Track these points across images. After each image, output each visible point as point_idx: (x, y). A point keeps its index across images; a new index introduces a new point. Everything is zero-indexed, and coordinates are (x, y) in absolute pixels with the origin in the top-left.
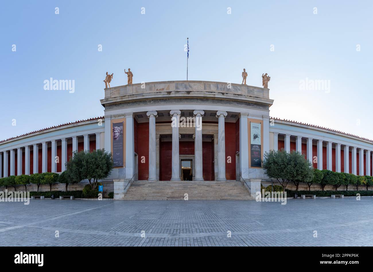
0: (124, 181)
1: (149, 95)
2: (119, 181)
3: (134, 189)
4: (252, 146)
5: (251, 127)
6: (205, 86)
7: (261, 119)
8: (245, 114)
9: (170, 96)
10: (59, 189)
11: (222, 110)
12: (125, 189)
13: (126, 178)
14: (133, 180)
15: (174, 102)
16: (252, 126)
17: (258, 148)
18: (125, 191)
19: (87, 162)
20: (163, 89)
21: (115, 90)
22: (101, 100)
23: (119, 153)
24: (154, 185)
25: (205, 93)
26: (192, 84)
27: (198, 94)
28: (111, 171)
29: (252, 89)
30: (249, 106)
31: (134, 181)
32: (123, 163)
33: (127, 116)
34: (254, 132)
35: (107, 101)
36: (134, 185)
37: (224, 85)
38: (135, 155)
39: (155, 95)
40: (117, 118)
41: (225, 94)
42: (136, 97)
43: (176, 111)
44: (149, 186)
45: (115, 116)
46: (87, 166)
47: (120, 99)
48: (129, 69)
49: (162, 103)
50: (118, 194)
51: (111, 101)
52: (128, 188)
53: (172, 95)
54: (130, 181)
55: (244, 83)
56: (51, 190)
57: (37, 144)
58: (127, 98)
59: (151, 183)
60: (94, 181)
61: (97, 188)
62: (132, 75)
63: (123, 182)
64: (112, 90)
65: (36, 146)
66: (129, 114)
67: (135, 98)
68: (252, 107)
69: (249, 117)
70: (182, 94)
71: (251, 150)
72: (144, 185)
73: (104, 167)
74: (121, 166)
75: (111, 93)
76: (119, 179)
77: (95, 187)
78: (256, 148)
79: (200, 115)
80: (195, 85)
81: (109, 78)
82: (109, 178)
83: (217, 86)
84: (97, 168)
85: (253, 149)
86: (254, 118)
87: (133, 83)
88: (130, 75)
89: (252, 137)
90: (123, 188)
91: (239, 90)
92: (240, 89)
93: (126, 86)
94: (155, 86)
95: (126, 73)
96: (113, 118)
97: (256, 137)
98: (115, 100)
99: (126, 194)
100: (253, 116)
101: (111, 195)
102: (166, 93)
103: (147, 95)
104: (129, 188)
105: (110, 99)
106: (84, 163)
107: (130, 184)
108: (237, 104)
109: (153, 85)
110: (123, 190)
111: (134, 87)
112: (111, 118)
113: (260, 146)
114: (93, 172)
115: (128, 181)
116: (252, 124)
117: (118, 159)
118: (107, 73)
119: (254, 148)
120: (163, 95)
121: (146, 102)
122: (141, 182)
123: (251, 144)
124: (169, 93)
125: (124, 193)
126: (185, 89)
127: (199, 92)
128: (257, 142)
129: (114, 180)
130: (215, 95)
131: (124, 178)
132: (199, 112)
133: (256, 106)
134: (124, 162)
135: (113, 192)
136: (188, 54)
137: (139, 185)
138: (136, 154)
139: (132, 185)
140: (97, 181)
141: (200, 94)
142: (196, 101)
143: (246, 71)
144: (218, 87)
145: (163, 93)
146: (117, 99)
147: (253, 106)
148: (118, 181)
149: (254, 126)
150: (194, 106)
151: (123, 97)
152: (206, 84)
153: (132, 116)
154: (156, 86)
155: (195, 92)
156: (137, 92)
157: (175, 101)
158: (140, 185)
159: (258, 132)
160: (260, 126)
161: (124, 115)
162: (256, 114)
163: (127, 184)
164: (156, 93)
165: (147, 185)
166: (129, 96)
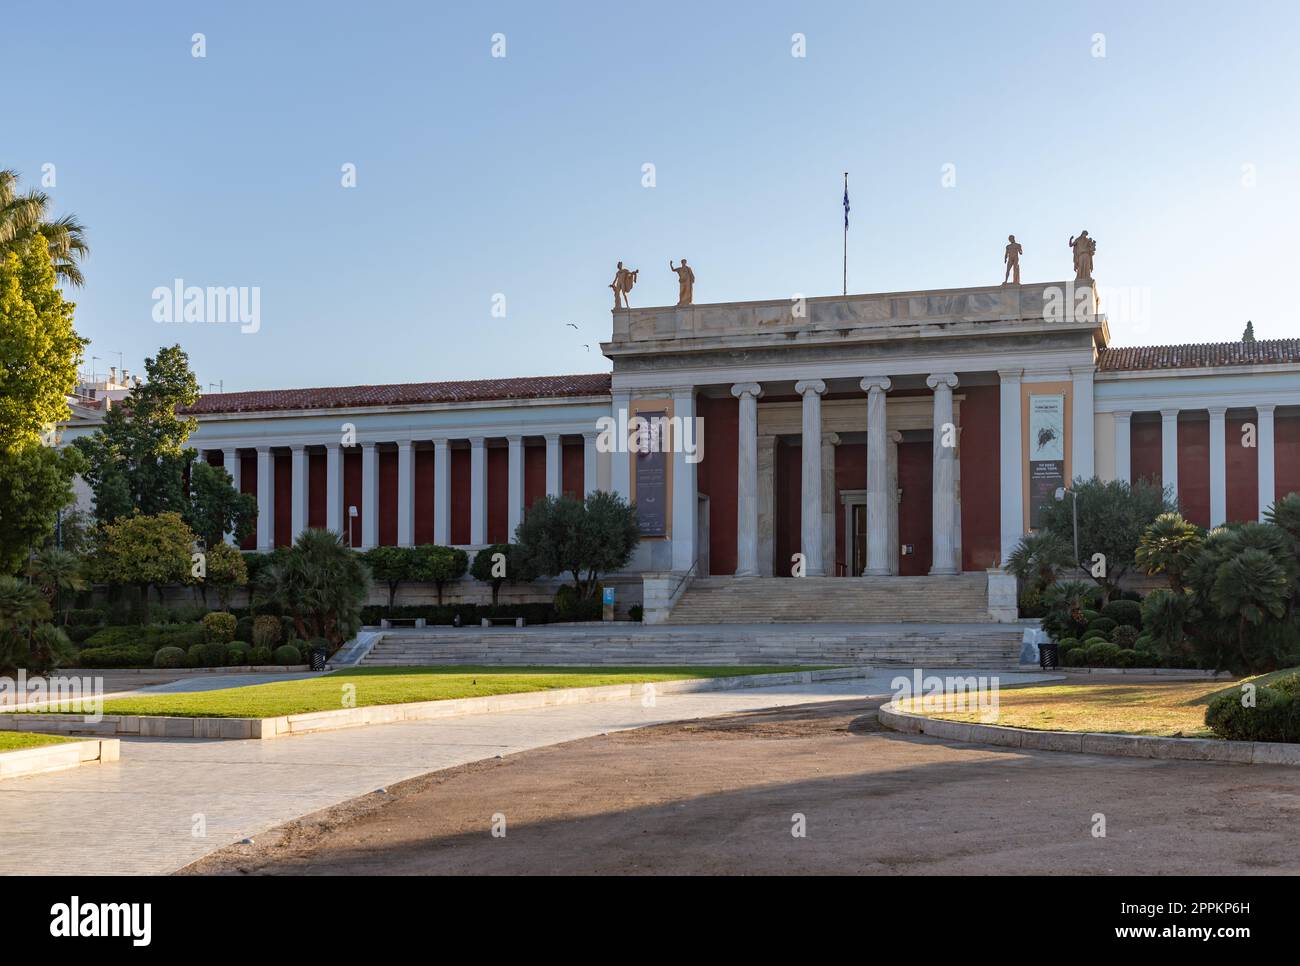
0: (670, 579)
1: (737, 341)
2: (658, 578)
3: (694, 598)
4: (1034, 465)
5: (1032, 411)
6: (892, 308)
7: (1067, 378)
8: (1011, 374)
9: (794, 342)
10: (465, 598)
11: (942, 369)
12: (670, 598)
13: (674, 569)
14: (693, 575)
15: (807, 359)
16: (1032, 406)
17: (1054, 471)
18: (672, 603)
19: (578, 529)
20: (777, 321)
21: (644, 317)
22: (604, 346)
23: (653, 500)
24: (748, 587)
25: (891, 329)
26: (856, 305)
27: (870, 334)
28: (634, 551)
29: (1034, 292)
30: (1025, 347)
31: (697, 577)
32: (665, 525)
33: (676, 395)
34: (1039, 422)
35: (619, 348)
36: (695, 589)
37: (947, 298)
38: (700, 501)
39: (754, 340)
40: (647, 397)
41: (949, 326)
42: (703, 343)
43: (812, 384)
44: (735, 591)
45: (642, 391)
46: (578, 538)
47: (656, 346)
48: (684, 262)
49: (773, 361)
50: (653, 610)
51: (631, 348)
52: (678, 594)
53: (801, 340)
54: (684, 578)
55: (1011, 280)
56: (440, 602)
57: (377, 444)
58: (676, 345)
59: (741, 583)
60: (590, 577)
61: (598, 594)
62: (692, 279)
63: (667, 581)
64: (635, 316)
65: (373, 449)
66: (681, 389)
67: (699, 347)
68: (1037, 346)
69: (1027, 379)
70: (827, 336)
71: (1031, 479)
72: (722, 588)
73: (621, 544)
74: (660, 533)
75: (630, 325)
76: (655, 572)
77: (590, 591)
78: (1048, 471)
79: (878, 389)
80: (864, 306)
81: (625, 280)
82: (629, 569)
83: (929, 300)
84: (603, 545)
85: (1038, 475)
86: (1041, 379)
87: (695, 301)
88: (686, 276)
89: (1034, 439)
90: (666, 595)
91: (995, 303)
92: (997, 300)
93: (674, 308)
94: (754, 313)
95: (674, 270)
96: (635, 397)
97: (1046, 437)
98: (642, 347)
99: (673, 610)
100: (1041, 372)
101: (636, 614)
102: (784, 336)
103: (730, 342)
104: (683, 597)
105: (629, 345)
106: (571, 532)
107: (683, 586)
108: (989, 345)
109: (750, 311)
110: (667, 600)
111: (697, 313)
112: (631, 394)
113: (1060, 465)
114: (593, 554)
115: (678, 577)
116: (1035, 401)
117: (652, 515)
118: (620, 265)
119: (1039, 472)
120: (777, 339)
121: (731, 356)
122: (715, 581)
123: (1032, 460)
124: (792, 335)
125: (668, 608)
126: (837, 319)
127: (873, 330)
128: (1052, 452)
129: (643, 576)
130: (918, 332)
131: (668, 569)
132: (876, 382)
133: (1047, 341)
134: (668, 522)
135: (641, 607)
136: (846, 218)
137: (708, 590)
138: (703, 496)
139: (689, 589)
140: (595, 577)
141: (876, 333)
142: (868, 351)
143: (1017, 241)
144: (929, 306)
145: (775, 336)
146: (648, 347)
147: (1038, 343)
148: (655, 578)
149: (1042, 405)
150: (860, 366)
151: (667, 342)
152: (896, 301)
153: (690, 394)
154: (757, 312)
155: (864, 331)
156: (705, 327)
157: (810, 355)
158: (712, 588)
159: (1055, 421)
160: (1059, 401)
161: (668, 390)
162: (1047, 366)
163: (676, 587)
164: (757, 337)
165: (729, 590)
166: (684, 341)
